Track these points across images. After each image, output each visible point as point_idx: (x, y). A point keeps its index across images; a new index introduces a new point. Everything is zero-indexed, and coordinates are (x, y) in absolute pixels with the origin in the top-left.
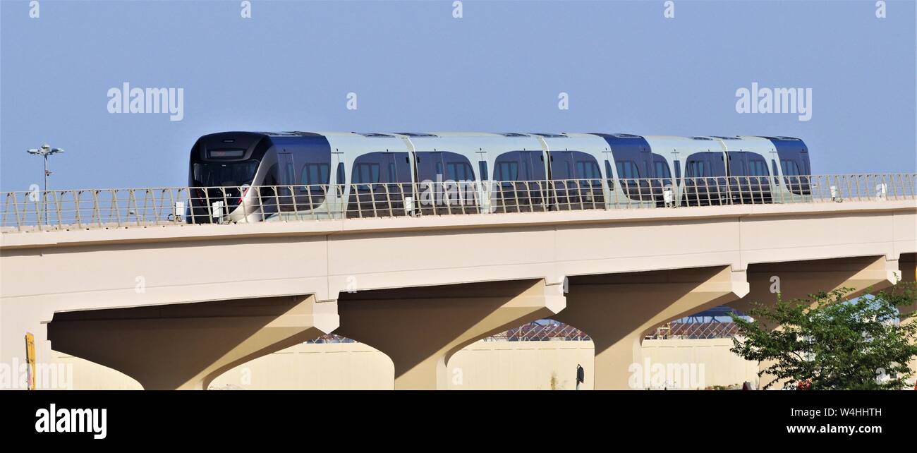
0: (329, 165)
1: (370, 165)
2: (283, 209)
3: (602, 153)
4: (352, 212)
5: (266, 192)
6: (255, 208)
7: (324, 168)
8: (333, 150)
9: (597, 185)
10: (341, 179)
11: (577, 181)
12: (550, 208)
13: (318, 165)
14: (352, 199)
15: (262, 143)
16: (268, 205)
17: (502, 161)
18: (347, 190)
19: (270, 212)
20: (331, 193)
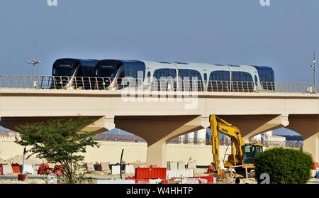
3: (254, 72)
15: (119, 64)
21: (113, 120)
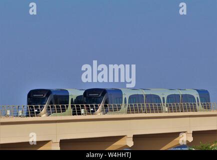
0: (122, 98)
1: (133, 98)
2: (110, 111)
3: (196, 95)
4: (128, 112)
5: (106, 106)
6: (102, 111)
7: (121, 99)
8: (123, 94)
9: (195, 105)
10: (125, 102)
11: (189, 103)
12: (182, 111)
13: (120, 98)
14: (128, 108)
16: (106, 109)
17: (169, 97)
18: (127, 105)
19: (107, 112)
20: (123, 107)
21: (59, 144)
